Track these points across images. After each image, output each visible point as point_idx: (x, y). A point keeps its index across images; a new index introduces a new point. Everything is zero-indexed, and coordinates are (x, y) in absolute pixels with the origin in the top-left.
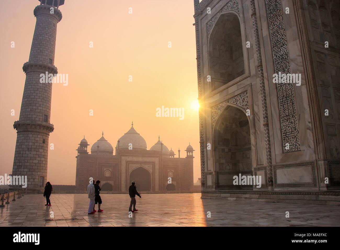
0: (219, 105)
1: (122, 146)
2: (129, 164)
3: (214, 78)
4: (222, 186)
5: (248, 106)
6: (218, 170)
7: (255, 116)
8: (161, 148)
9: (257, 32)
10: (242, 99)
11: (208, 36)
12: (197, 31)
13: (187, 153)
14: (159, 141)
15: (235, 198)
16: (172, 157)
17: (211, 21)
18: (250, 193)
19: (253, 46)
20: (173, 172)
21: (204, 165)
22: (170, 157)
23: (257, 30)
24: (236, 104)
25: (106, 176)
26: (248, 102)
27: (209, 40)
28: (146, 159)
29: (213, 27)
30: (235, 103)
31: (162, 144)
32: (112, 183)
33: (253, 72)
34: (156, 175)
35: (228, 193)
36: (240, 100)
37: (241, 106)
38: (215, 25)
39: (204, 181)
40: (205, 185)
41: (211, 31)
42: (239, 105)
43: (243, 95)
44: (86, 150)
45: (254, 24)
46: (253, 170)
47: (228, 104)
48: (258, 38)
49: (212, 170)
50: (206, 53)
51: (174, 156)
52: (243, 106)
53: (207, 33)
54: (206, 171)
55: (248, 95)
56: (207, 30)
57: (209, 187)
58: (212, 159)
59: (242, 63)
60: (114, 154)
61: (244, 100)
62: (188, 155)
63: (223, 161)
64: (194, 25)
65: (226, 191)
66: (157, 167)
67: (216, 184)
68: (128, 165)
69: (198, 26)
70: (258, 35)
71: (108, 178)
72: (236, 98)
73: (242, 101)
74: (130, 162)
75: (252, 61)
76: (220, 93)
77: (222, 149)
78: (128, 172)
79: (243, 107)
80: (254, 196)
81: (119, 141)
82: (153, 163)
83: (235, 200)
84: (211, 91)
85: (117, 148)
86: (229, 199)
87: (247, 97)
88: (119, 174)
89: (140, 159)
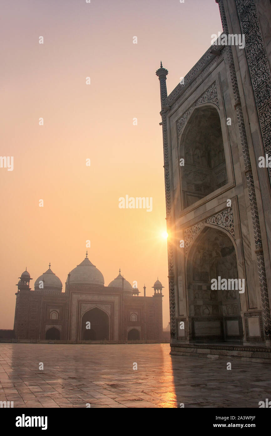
0: (193, 227)
1: (73, 281)
2: (81, 303)
3: (186, 192)
4: (198, 338)
5: (233, 226)
6: (193, 315)
7: (243, 240)
8: (122, 284)
9: (244, 128)
10: (225, 217)
11: (179, 137)
12: (165, 131)
13: (155, 290)
14: (120, 275)
15: (217, 356)
16: (136, 295)
17: (182, 118)
18: (239, 349)
19: (238, 146)
20: (136, 315)
21: (174, 307)
22: (134, 295)
23: (243, 124)
24: (217, 225)
25: (53, 319)
26: (233, 221)
27: (179, 142)
28: (102, 298)
29: (185, 125)
30: (215, 223)
31: (123, 279)
32: (59, 327)
33: (239, 180)
34: (115, 318)
35: (207, 348)
36: (222, 219)
37: (223, 227)
38: (187, 123)
39: (174, 330)
40: (176, 335)
41: (182, 130)
42: (221, 226)
43: (226, 212)
44: (28, 284)
45: (238, 117)
46: (242, 315)
47: (206, 225)
48: (245, 135)
49: (185, 315)
50: (176, 158)
51: (138, 294)
52: (226, 226)
53: (177, 133)
54: (176, 316)
55: (232, 212)
56: (178, 130)
57: (182, 338)
58: (184, 300)
59: (223, 172)
60: (64, 291)
61: (227, 219)
62: (155, 294)
63: (200, 302)
64: (160, 124)
65: (204, 345)
66: (117, 308)
67: (190, 334)
68: (81, 305)
69: (166, 125)
70: (244, 131)
71: (54, 322)
72: (216, 216)
73: (224, 220)
74: (83, 301)
75: (236, 166)
76: (195, 210)
77: (198, 286)
78: (80, 314)
79: (226, 228)
80: (244, 353)
81: (69, 275)
82: (112, 303)
83: (218, 358)
84: (183, 209)
85: (67, 284)
86: (209, 356)
87: (232, 214)
88: (68, 316)
89: (96, 298)
